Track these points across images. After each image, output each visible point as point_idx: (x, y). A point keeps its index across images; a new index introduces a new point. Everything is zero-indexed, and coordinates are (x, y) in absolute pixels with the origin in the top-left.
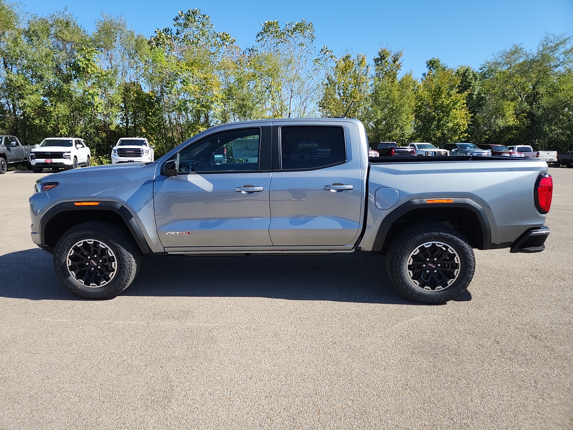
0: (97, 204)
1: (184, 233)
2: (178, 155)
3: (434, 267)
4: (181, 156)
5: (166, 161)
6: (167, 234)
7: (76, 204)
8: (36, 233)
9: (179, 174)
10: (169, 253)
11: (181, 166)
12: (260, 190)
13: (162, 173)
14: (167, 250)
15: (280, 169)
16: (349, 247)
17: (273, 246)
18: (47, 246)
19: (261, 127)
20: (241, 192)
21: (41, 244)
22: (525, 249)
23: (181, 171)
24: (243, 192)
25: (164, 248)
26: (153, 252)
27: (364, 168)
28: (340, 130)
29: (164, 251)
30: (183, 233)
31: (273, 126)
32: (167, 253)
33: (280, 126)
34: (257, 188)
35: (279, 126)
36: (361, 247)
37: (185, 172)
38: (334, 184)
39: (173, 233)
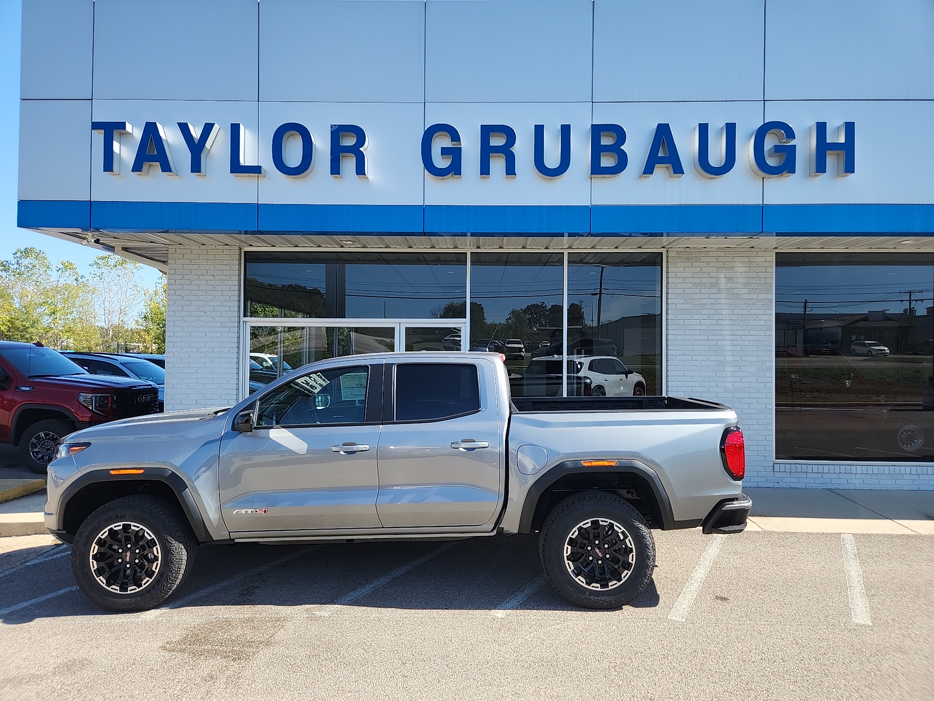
0: (142, 471)
1: (258, 511)
2: (258, 403)
3: (600, 555)
4: (261, 405)
5: (240, 412)
6: (235, 513)
7: (112, 472)
8: (52, 514)
9: (255, 428)
10: (236, 541)
11: (260, 418)
12: (364, 449)
13: (233, 429)
14: (233, 536)
15: (393, 420)
16: (486, 529)
17: (383, 528)
18: (64, 532)
19: (370, 365)
20: (339, 452)
21: (57, 530)
22: (722, 528)
23: (260, 424)
24: (342, 453)
25: (229, 532)
26: (213, 539)
27: (503, 419)
28: (472, 368)
29: (229, 538)
30: (256, 511)
31: (385, 364)
32: (233, 540)
33: (395, 364)
34: (360, 446)
35: (393, 364)
36: (503, 528)
37: (266, 425)
38: (464, 441)
39: (243, 511)
